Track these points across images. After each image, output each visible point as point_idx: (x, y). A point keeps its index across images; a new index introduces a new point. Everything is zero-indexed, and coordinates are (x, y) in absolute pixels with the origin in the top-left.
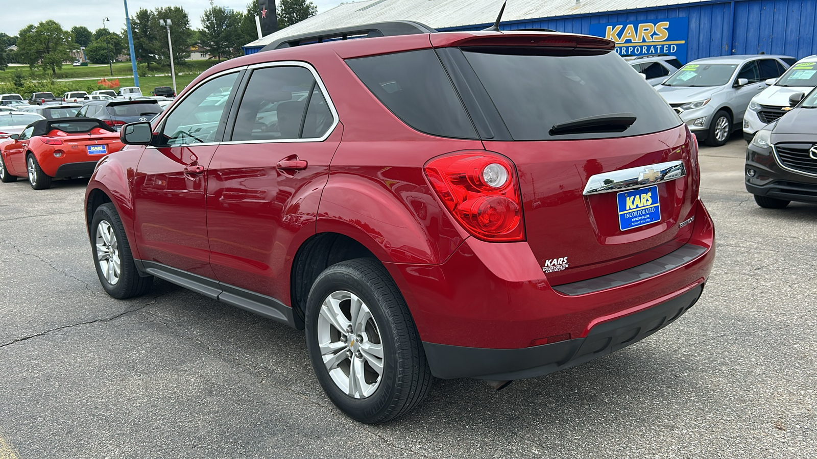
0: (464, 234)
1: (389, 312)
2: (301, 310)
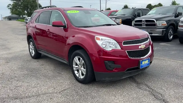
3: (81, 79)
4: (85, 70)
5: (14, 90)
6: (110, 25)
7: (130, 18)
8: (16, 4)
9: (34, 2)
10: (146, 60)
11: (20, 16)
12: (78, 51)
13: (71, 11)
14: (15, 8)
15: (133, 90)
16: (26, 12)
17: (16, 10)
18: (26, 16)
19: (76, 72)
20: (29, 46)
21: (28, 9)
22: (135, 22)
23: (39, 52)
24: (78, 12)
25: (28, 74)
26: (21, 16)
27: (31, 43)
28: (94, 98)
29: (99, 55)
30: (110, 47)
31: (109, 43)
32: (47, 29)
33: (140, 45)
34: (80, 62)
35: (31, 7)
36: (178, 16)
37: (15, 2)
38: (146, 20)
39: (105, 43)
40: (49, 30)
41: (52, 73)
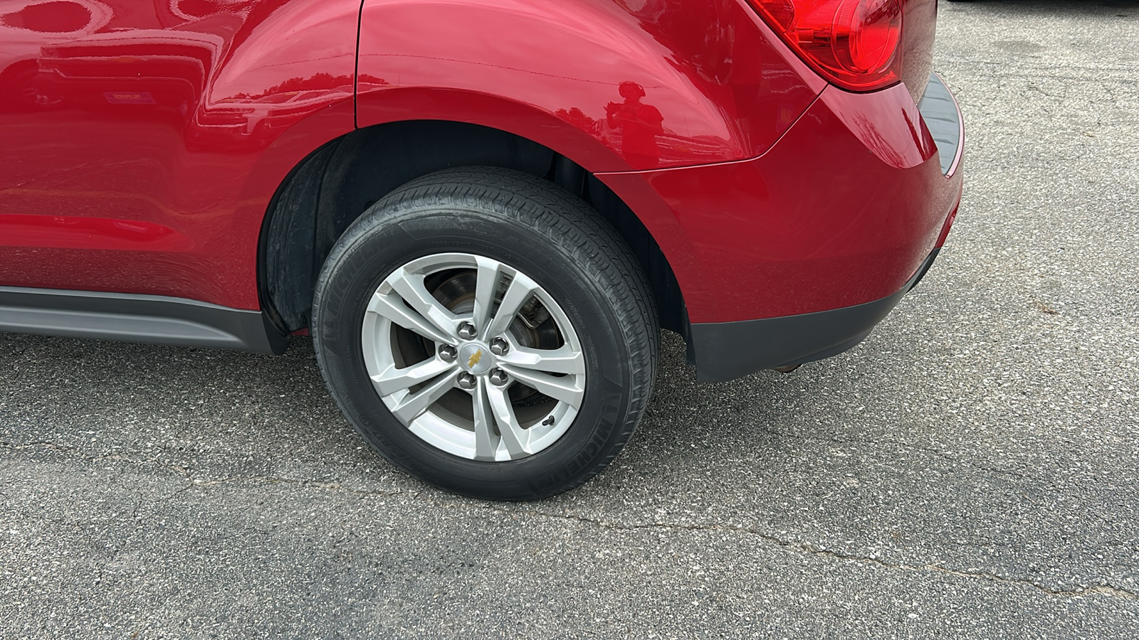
0: (814, 82)
1: (603, 280)
2: (277, 312)
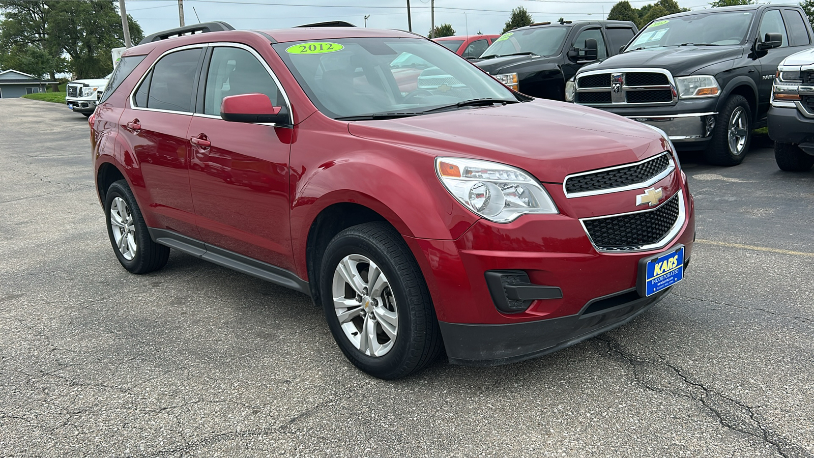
3: (373, 357)
4: (394, 317)
5: (62, 431)
6: (489, 103)
7: (554, 66)
8: (19, 22)
9: (100, 7)
10: (667, 258)
11: (40, 75)
12: (354, 233)
13: (307, 45)
14: (16, 42)
15: (618, 397)
16: (66, 56)
17: (21, 48)
18: (69, 76)
19: (349, 328)
20: (109, 216)
21: (75, 43)
22: (580, 86)
23: (161, 241)
24: (337, 47)
25: (118, 350)
26: (47, 76)
27: (119, 200)
28: (450, 444)
29: (460, 245)
30: (507, 205)
31: (504, 186)
32: (198, 134)
33: (641, 191)
34: (367, 282)
35: (90, 33)
36: (766, 53)
37: (11, 10)
38: (627, 74)
39: (482, 190)
40: (203, 136)
41: (232, 339)
